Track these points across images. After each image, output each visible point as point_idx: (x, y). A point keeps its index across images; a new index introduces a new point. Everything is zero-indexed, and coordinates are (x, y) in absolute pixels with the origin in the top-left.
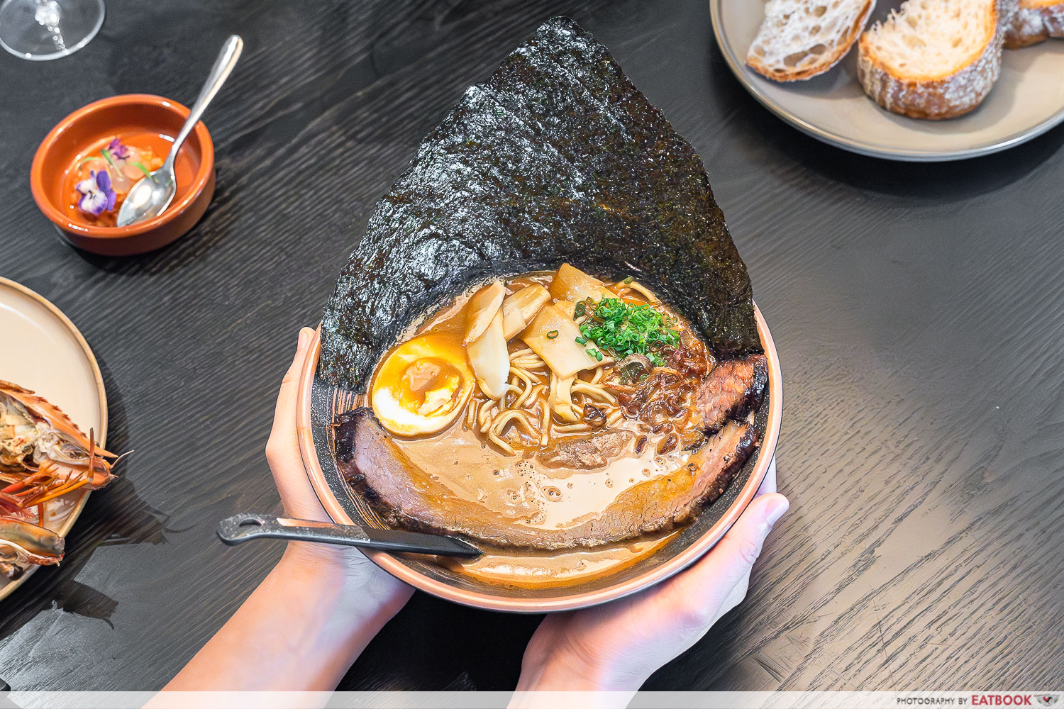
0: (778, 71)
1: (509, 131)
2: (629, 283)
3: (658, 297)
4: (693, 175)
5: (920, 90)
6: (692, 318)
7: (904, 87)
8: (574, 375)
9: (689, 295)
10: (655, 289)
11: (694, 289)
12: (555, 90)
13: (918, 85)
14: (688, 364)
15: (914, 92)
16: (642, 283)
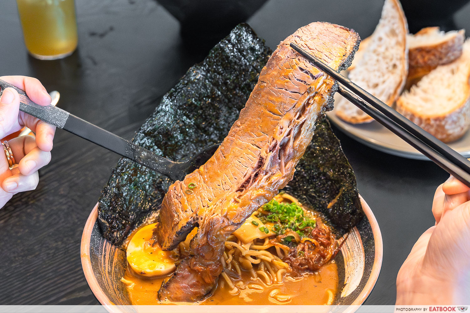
0: (353, 118)
1: (213, 99)
2: (282, 194)
3: (299, 201)
4: (319, 124)
5: (432, 122)
6: (321, 209)
7: (424, 121)
8: (251, 242)
9: (319, 196)
10: (298, 197)
11: (321, 193)
12: (241, 74)
13: (431, 120)
14: (320, 239)
15: (429, 124)
16: (289, 194)
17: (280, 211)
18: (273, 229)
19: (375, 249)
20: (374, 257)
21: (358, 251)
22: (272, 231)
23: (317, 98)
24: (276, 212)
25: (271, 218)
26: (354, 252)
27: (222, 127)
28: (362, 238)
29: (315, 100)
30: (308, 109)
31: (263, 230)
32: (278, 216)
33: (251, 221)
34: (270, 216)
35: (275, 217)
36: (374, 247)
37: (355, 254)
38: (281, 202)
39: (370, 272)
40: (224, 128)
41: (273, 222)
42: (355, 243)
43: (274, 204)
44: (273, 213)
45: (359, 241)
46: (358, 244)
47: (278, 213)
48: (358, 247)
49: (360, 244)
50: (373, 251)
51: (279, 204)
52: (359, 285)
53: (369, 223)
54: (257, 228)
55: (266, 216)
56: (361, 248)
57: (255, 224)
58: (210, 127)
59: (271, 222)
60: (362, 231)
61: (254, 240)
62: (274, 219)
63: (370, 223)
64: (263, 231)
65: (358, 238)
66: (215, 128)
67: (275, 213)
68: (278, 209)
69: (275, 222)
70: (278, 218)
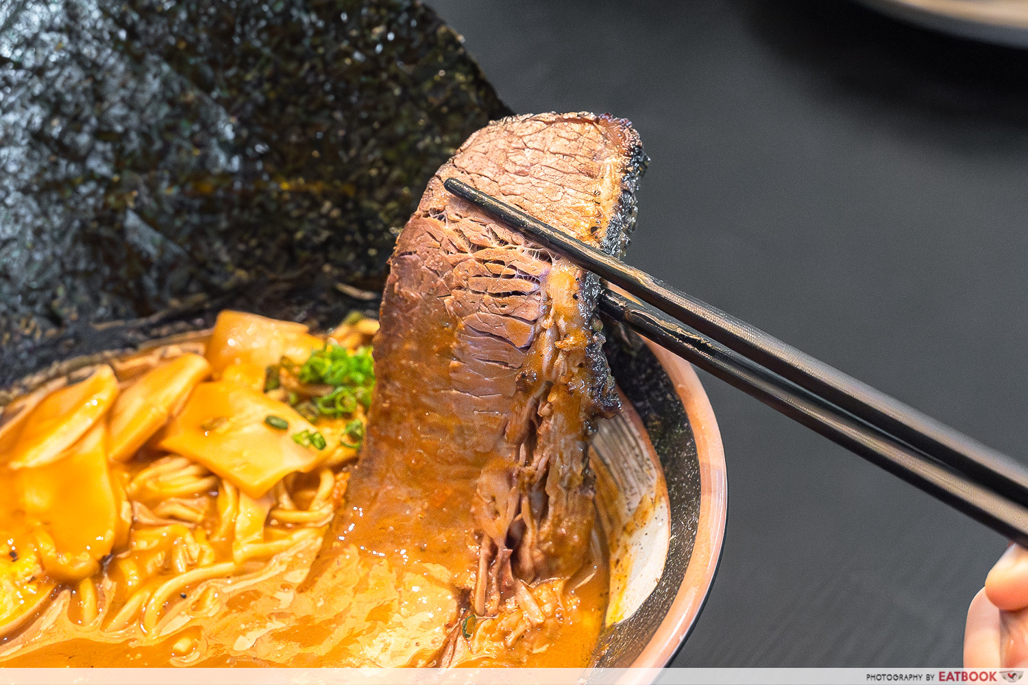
17: (360, 377)
18: (345, 439)
19: (695, 448)
20: (698, 476)
21: (638, 468)
22: (342, 444)
23: (553, 398)
24: (346, 380)
25: (331, 404)
26: (628, 472)
27: (119, 128)
28: (645, 422)
29: (551, 405)
30: (541, 430)
31: (306, 442)
32: (354, 395)
33: (263, 416)
34: (326, 398)
35: (343, 398)
36: (693, 444)
37: (631, 478)
38: (355, 348)
39: (695, 526)
40: (126, 132)
41: (339, 415)
42: (626, 444)
43: (334, 358)
44: (335, 386)
45: (637, 434)
46: (634, 443)
47: (352, 384)
48: (637, 451)
49: (642, 444)
50: (690, 458)
51: (350, 354)
52: (664, 575)
53: (660, 368)
54: (287, 438)
55: (311, 399)
56: (646, 454)
57: (275, 426)
58: (79, 131)
59: (334, 416)
60: (642, 400)
61: (285, 479)
62: (342, 404)
63: (665, 366)
64: (307, 447)
65: (632, 425)
66: (98, 135)
67: (343, 385)
68: (348, 372)
69: (348, 416)
70: (353, 399)
